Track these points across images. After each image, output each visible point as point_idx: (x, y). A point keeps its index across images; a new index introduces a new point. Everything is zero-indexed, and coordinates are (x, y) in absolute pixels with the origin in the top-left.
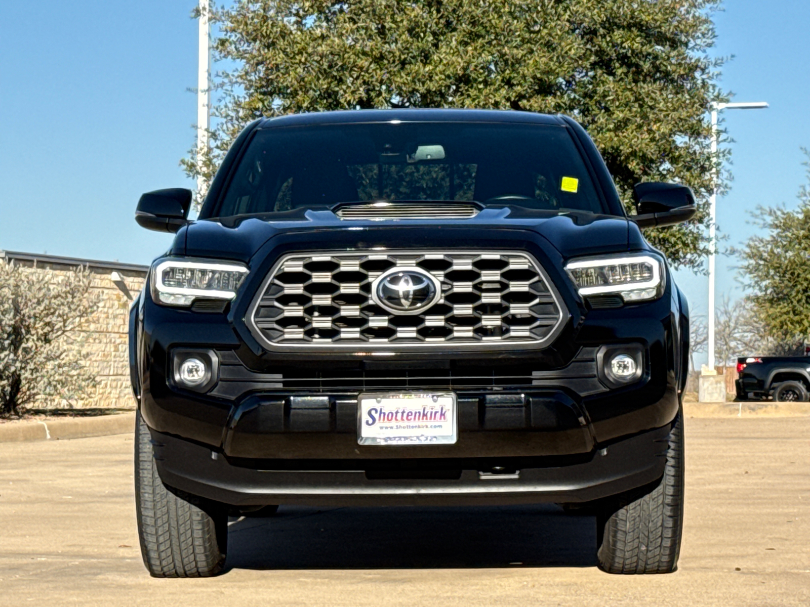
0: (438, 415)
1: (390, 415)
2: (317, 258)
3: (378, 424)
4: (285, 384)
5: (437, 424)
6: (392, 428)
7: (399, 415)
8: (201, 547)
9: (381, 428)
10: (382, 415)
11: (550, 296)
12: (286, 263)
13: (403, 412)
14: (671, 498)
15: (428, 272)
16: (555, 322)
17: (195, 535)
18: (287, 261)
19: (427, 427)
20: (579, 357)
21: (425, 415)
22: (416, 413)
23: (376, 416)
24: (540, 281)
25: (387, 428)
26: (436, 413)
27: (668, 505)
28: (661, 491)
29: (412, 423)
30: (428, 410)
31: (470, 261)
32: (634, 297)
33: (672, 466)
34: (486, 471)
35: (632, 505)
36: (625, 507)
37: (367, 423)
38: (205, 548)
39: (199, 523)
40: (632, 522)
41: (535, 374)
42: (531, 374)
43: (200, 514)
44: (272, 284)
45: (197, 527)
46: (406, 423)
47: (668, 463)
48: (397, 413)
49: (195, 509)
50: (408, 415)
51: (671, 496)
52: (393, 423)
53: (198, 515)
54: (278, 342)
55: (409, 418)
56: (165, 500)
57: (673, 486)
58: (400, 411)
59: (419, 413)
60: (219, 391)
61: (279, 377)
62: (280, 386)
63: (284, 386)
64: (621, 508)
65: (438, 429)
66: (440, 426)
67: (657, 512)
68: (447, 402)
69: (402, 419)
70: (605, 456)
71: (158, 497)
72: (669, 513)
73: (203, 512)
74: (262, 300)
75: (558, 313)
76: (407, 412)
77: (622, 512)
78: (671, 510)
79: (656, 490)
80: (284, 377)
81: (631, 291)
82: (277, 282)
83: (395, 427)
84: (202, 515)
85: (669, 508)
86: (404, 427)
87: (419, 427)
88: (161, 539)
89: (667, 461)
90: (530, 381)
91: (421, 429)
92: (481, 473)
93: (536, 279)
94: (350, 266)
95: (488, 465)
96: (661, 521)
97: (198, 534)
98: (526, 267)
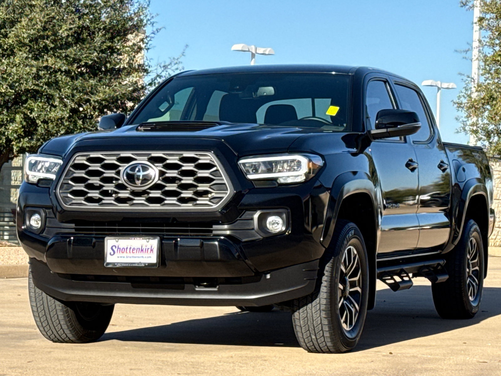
0: (149, 250)
1: (123, 250)
2: (93, 155)
3: (116, 255)
4: (76, 229)
5: (149, 255)
6: (124, 257)
7: (128, 250)
8: (65, 325)
9: (118, 257)
10: (119, 250)
11: (223, 180)
12: (77, 158)
13: (130, 248)
14: (324, 306)
15: (153, 164)
16: (225, 195)
17: (60, 318)
18: (78, 156)
19: (143, 257)
20: (243, 217)
21: (142, 250)
22: (137, 249)
23: (116, 250)
24: (217, 170)
25: (121, 257)
26: (148, 249)
27: (323, 310)
28: (318, 302)
29: (135, 255)
30: (144, 247)
31: (178, 158)
32: (290, 181)
33: (325, 287)
34: (200, 285)
35: (301, 310)
36: (298, 311)
37: (110, 254)
38: (68, 326)
39: (61, 311)
40: (303, 320)
41: (215, 227)
42: (212, 227)
43: (61, 305)
44: (69, 170)
45: (60, 313)
46: (132, 255)
47: (323, 285)
48: (127, 248)
49: (58, 303)
50: (133, 250)
51: (325, 305)
52: (125, 255)
53: (60, 306)
54: (70, 205)
55: (134, 251)
56: (41, 297)
57: (325, 299)
58: (129, 247)
59: (139, 249)
60: (46, 233)
61: (73, 225)
62: (73, 231)
63: (75, 231)
64: (295, 311)
65: (149, 258)
66: (150, 257)
67: (316, 314)
68: (154, 243)
69: (130, 252)
70: (268, 279)
71: (37, 295)
72: (324, 316)
73: (63, 305)
74: (64, 179)
75: (227, 190)
76: (132, 248)
77: (296, 314)
78: (325, 314)
79: (315, 301)
80: (76, 226)
81: (288, 177)
82: (72, 169)
83: (126, 257)
84: (62, 306)
85: (324, 312)
86: (130, 257)
87: (139, 257)
88: (42, 319)
89: (321, 283)
90: (211, 231)
91: (140, 258)
92: (197, 287)
93: (214, 169)
94: (111, 160)
95: (198, 281)
96: (320, 321)
97: (61, 317)
98: (208, 161)
